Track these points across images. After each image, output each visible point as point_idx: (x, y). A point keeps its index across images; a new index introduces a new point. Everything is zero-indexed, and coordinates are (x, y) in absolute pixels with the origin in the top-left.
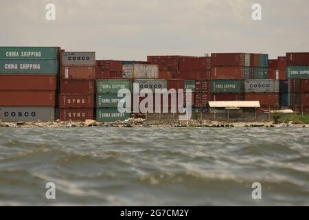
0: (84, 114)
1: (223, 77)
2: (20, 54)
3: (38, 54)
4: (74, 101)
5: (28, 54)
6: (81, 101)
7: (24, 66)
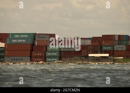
0: (41, 59)
1: (106, 44)
2: (20, 36)
3: (27, 36)
4: (37, 54)
5: (23, 36)
6: (40, 54)
7: (19, 41)
